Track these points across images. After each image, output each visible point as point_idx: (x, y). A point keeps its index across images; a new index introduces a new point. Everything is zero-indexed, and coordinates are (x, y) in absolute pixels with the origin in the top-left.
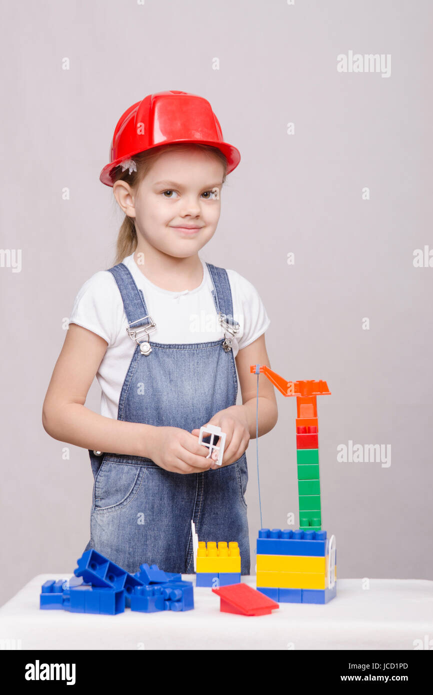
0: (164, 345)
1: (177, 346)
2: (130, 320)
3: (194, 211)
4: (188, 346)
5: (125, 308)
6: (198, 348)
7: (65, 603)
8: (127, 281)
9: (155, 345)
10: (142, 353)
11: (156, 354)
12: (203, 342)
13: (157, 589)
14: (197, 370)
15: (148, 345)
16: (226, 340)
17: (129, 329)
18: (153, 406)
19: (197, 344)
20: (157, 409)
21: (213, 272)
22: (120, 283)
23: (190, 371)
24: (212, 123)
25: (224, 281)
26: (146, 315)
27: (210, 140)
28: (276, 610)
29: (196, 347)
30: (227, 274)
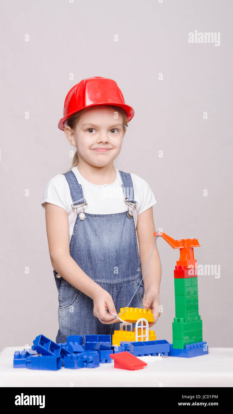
0: (92, 215)
1: (100, 216)
2: (74, 200)
3: (104, 140)
4: (106, 216)
5: (71, 194)
6: (111, 217)
7: (28, 364)
8: (73, 180)
9: (87, 215)
10: (80, 219)
11: (88, 220)
12: (114, 213)
13: (79, 356)
14: (111, 229)
15: (84, 214)
16: (129, 212)
17: (73, 205)
18: (86, 249)
19: (111, 215)
20: (89, 251)
21: (123, 175)
22: (69, 180)
23: (107, 230)
24: (118, 93)
25: (128, 179)
26: (83, 198)
27: (117, 103)
28: (146, 366)
29: (110, 216)
30: (130, 176)
